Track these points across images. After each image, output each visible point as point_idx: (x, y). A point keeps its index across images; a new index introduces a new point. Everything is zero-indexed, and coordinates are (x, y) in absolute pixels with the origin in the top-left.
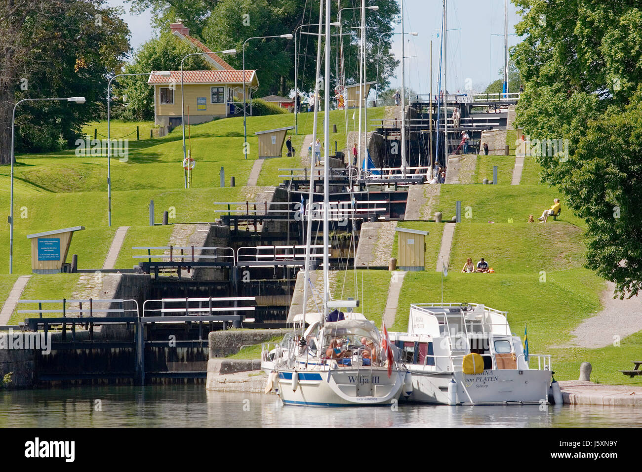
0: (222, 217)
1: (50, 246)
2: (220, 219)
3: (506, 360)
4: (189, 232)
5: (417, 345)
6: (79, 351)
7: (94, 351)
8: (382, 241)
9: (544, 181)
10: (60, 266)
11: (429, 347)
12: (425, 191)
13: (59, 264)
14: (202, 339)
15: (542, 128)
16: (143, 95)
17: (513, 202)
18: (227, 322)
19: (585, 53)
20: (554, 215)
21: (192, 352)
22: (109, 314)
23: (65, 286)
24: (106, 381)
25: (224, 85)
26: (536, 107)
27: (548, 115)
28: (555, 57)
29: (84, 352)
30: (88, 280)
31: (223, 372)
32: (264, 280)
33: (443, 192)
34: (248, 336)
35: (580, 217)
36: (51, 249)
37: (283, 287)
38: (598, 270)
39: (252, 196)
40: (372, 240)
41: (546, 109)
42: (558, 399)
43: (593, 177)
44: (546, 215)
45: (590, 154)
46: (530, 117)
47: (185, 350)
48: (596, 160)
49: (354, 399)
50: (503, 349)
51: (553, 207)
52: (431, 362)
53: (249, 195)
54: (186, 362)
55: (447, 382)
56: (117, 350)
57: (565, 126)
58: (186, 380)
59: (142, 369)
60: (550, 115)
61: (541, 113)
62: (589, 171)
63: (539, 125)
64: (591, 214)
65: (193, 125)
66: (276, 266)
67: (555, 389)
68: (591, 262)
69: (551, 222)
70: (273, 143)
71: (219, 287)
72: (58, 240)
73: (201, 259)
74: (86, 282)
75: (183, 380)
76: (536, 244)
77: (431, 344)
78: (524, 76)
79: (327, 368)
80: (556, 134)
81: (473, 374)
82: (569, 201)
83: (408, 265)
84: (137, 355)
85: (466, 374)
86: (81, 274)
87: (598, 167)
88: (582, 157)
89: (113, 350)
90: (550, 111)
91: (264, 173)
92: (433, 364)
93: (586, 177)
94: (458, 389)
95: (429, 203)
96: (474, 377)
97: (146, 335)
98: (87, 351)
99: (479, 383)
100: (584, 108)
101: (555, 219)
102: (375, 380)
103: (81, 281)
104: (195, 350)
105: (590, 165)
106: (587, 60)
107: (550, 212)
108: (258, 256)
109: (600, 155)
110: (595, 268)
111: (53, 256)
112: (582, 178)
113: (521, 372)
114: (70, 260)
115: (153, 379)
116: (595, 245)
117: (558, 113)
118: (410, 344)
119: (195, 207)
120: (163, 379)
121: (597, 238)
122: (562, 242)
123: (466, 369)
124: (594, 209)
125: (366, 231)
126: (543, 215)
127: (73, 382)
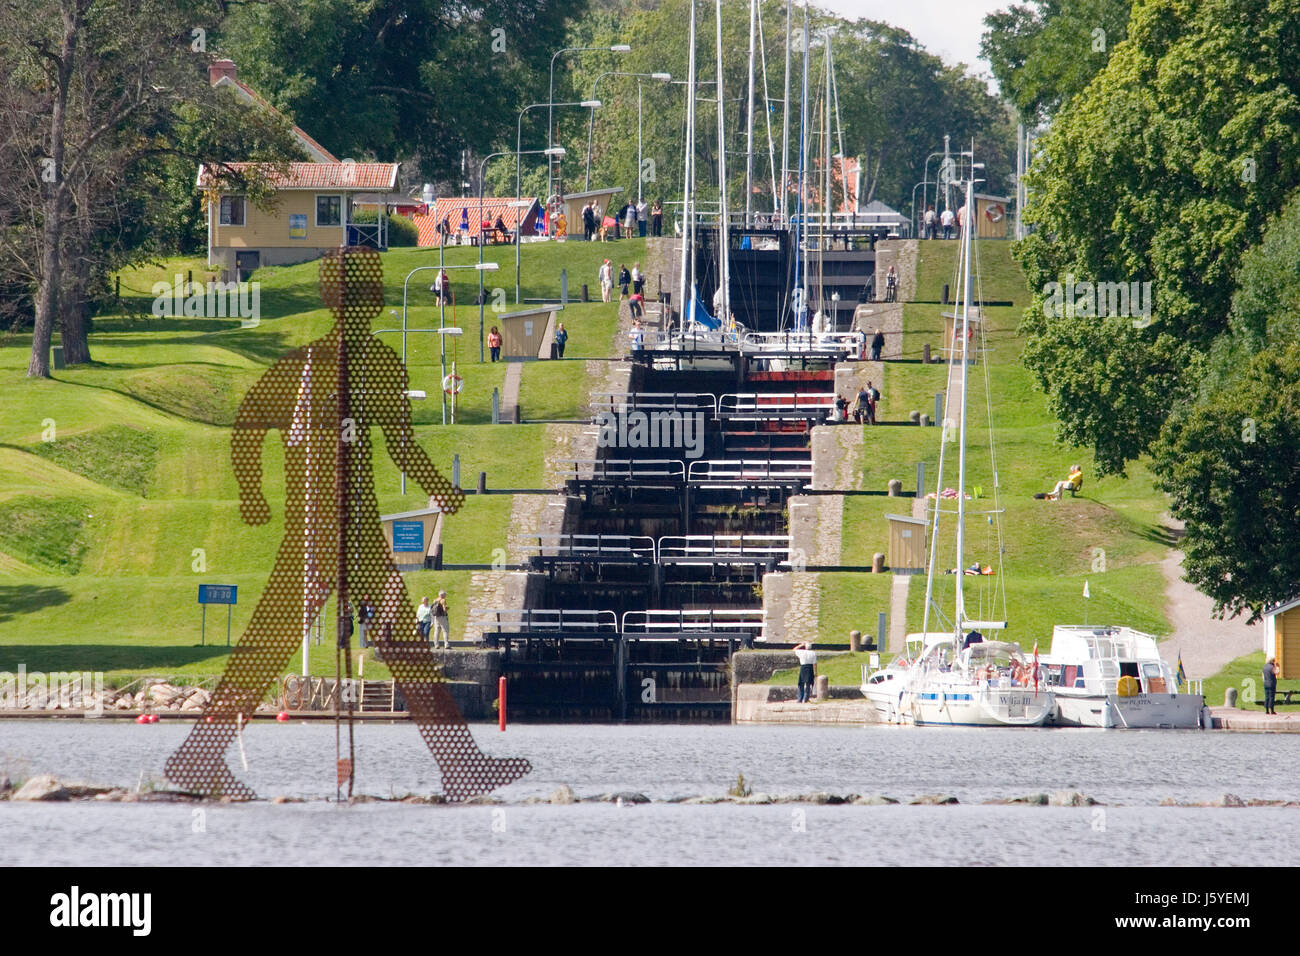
0: (568, 482)
1: (409, 532)
2: (564, 486)
3: (1156, 684)
4: (537, 506)
5: (1064, 668)
6: (546, 674)
7: (564, 674)
8: (824, 524)
9: (1062, 439)
10: (423, 560)
11: (1080, 671)
12: (839, 437)
13: (420, 557)
14: (702, 661)
15: (1064, 365)
16: (181, 207)
17: (978, 457)
18: (733, 642)
19: (1127, 257)
20: (1072, 489)
21: (687, 678)
22: (523, 628)
23: (455, 588)
24: (578, 712)
25: (342, 192)
26: (1053, 333)
27: (1072, 345)
28: (1079, 260)
29: (552, 676)
30: (485, 581)
31: (770, 699)
32: (699, 583)
33: (867, 439)
34: (780, 658)
35: (1179, 519)
36: (411, 537)
37: (725, 593)
38: (1199, 585)
39: (566, 441)
40: (809, 524)
41: (1069, 338)
42: (1208, 723)
43: (1198, 474)
44: (1061, 488)
45: (1194, 445)
46: (1046, 348)
47: (678, 675)
48: (1203, 454)
49: (1007, 720)
50: (1152, 673)
51: (1072, 477)
52: (1081, 684)
53: (560, 439)
54: (678, 689)
55: (1102, 705)
56: (593, 674)
57: (1098, 364)
58: (679, 713)
59: (624, 698)
60: (1076, 347)
61: (1061, 343)
62: (1194, 467)
63: (1060, 361)
64: (1192, 516)
65: (281, 265)
66: (716, 565)
67: (1206, 713)
68: (1192, 575)
69: (1068, 499)
70: (529, 333)
71: (635, 592)
72: (421, 523)
73: (561, 552)
74: (482, 584)
75: (675, 712)
76: (1049, 533)
77: (1080, 668)
78: (1033, 284)
79: (979, 689)
80: (1084, 374)
81: (1126, 697)
82: (1098, 470)
83: (903, 566)
84: (616, 682)
85: (1120, 696)
86: (474, 572)
87: (1205, 462)
88: (1186, 449)
89: (587, 674)
90: (1077, 340)
91: (526, 388)
92: (1083, 686)
93: (1191, 474)
94: (1112, 713)
95: (848, 457)
96: (1128, 700)
97: (628, 655)
98: (556, 675)
99: (1132, 706)
100: (1124, 337)
101: (1073, 496)
102: (1026, 701)
103: (475, 583)
104: (691, 675)
105: (1195, 459)
106: (1131, 268)
107: (1066, 485)
108: (687, 549)
109: (1207, 447)
110: (1197, 581)
111: (413, 545)
112: (1186, 475)
113: (1174, 696)
114: (432, 552)
115: (636, 710)
116: (1196, 555)
117: (1087, 344)
118: (1056, 666)
119: (478, 457)
120: (649, 711)
121: (1199, 546)
122: (1088, 530)
123: (1120, 691)
124: (1196, 510)
125: (797, 510)
126: (1057, 489)
127: (539, 712)
